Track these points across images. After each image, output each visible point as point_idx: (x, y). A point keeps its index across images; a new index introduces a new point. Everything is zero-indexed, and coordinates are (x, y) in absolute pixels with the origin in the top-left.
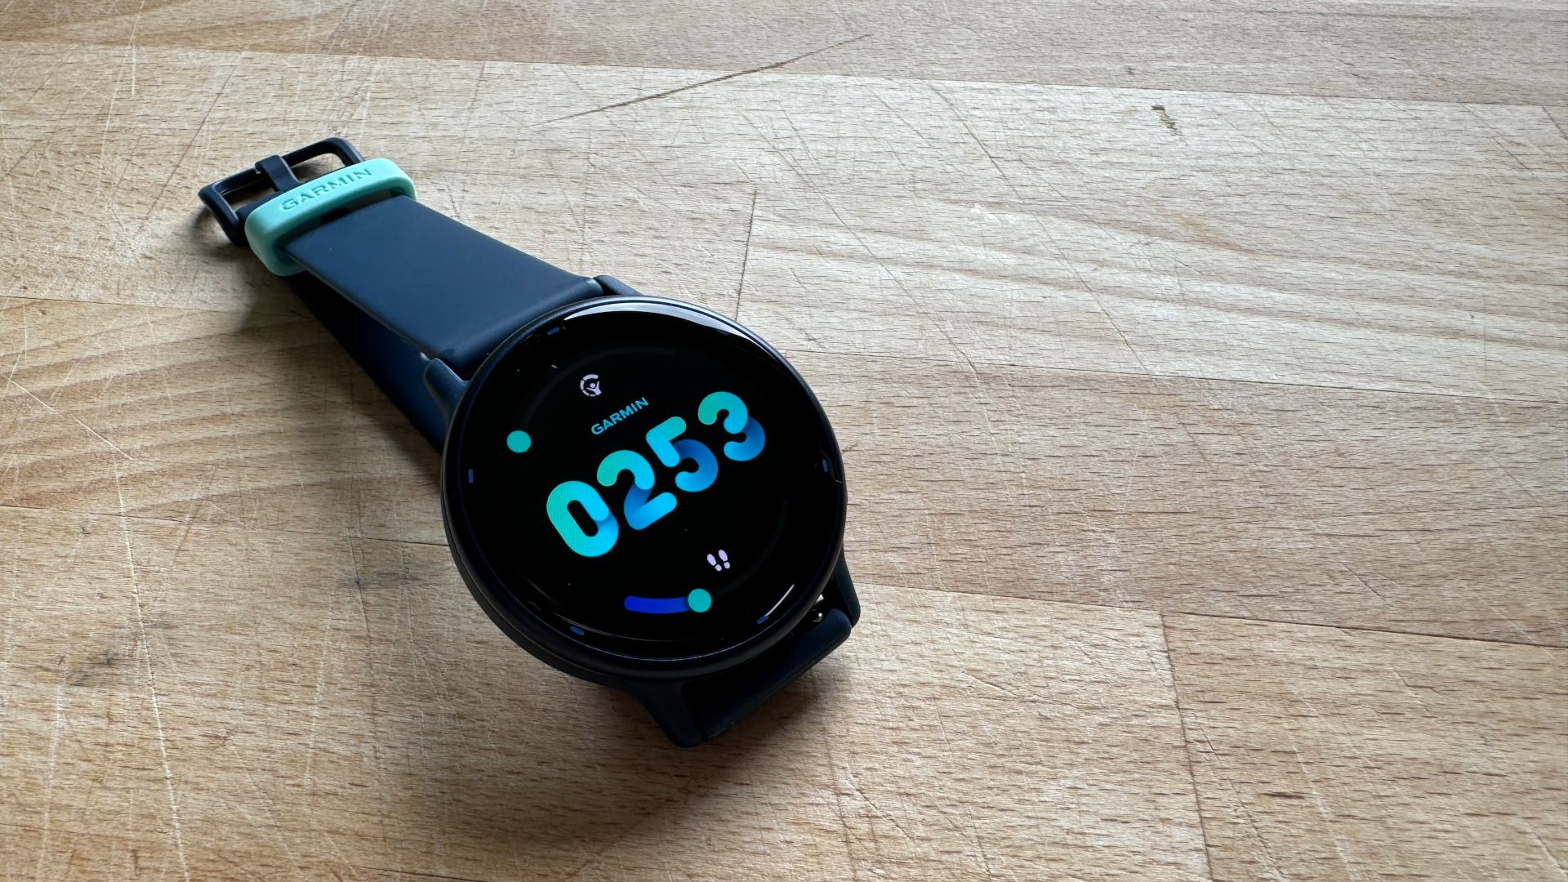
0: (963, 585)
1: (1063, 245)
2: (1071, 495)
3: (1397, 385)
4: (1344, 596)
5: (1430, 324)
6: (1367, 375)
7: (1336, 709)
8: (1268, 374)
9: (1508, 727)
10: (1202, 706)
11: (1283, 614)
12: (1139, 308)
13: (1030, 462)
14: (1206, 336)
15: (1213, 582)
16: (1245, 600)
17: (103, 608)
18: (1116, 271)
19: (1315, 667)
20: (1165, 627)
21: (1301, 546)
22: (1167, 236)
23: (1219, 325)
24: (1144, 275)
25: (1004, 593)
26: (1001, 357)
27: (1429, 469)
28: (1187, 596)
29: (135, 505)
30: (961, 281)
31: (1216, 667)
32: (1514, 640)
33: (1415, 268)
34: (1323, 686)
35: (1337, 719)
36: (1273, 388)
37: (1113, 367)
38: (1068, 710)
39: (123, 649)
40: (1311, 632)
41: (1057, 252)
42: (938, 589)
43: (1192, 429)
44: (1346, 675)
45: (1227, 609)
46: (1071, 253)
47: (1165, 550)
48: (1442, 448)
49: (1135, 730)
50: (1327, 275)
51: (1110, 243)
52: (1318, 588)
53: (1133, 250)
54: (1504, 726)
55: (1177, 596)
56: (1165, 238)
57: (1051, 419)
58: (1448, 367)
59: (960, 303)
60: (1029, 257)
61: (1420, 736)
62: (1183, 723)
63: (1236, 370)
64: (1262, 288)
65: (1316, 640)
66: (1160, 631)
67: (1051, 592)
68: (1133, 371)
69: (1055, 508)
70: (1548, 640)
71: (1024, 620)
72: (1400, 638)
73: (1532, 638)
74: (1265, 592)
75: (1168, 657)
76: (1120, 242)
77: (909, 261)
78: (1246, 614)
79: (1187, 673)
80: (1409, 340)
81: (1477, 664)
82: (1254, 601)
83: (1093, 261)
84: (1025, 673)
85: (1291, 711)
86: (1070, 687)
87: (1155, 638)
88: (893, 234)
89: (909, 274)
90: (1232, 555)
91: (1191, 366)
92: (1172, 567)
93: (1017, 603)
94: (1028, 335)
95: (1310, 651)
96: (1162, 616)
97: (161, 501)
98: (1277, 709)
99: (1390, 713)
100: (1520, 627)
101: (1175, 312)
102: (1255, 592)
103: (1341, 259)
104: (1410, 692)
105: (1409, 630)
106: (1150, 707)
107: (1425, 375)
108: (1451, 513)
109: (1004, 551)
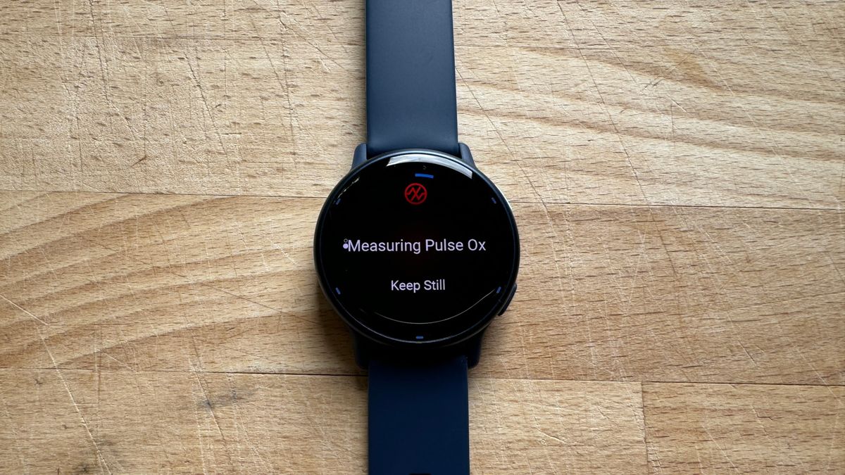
0: (539, 374)
1: (603, 88)
2: (599, 304)
3: (788, 203)
4: (736, 363)
5: (816, 148)
6: (773, 195)
7: (721, 434)
8: (717, 199)
9: (801, 438)
10: (657, 440)
11: (703, 378)
12: (647, 146)
13: (577, 282)
14: (684, 169)
15: (670, 360)
16: (685, 370)
17: (69, 435)
18: (634, 112)
19: (715, 410)
20: (643, 392)
21: (718, 330)
22: (669, 75)
23: (691, 158)
24: (652, 115)
25: (561, 377)
26: (562, 197)
27: (794, 268)
28: (656, 370)
29: (63, 359)
30: (537, 129)
31: (666, 415)
32: (816, 383)
33: (816, 97)
34: (718, 421)
35: (722, 441)
36: (718, 211)
37: (628, 200)
38: (592, 449)
39: (91, 460)
40: (717, 387)
41: (598, 96)
42: (526, 378)
43: (670, 248)
44: (729, 413)
45: (676, 377)
46: (608, 97)
47: (647, 340)
48: (805, 251)
49: (623, 457)
50: (763, 108)
51: (631, 86)
52: (724, 359)
53: (646, 92)
54: (800, 437)
55: (650, 371)
56: (667, 78)
57: (590, 247)
58: (819, 186)
59: (538, 150)
60: (581, 103)
61: (759, 447)
62: (647, 451)
63: (698, 197)
64: (722, 122)
65: (717, 393)
66: (640, 395)
67: (586, 374)
68: (639, 203)
69: (590, 314)
70: (833, 382)
71: (571, 394)
72: (760, 388)
73: (824, 381)
74: (696, 364)
75: (643, 411)
76: (638, 83)
77: (505, 111)
78: (685, 379)
79: (652, 420)
80: (802, 163)
81: (794, 401)
82: (690, 370)
83: (620, 104)
84: (572, 428)
85: (701, 439)
86: (593, 434)
87: (637, 399)
88: (494, 85)
89: (505, 124)
90: (682, 340)
91: (673, 196)
92: (650, 351)
93: (567, 383)
94: (578, 176)
95: (713, 400)
96: (642, 385)
97: (77, 355)
98: (694, 438)
99: (747, 434)
100: (819, 374)
101: (667, 149)
102: (691, 365)
103: (773, 92)
104: (759, 421)
105: (765, 382)
106: (631, 443)
107: (805, 193)
108: (800, 300)
109: (562, 349)
